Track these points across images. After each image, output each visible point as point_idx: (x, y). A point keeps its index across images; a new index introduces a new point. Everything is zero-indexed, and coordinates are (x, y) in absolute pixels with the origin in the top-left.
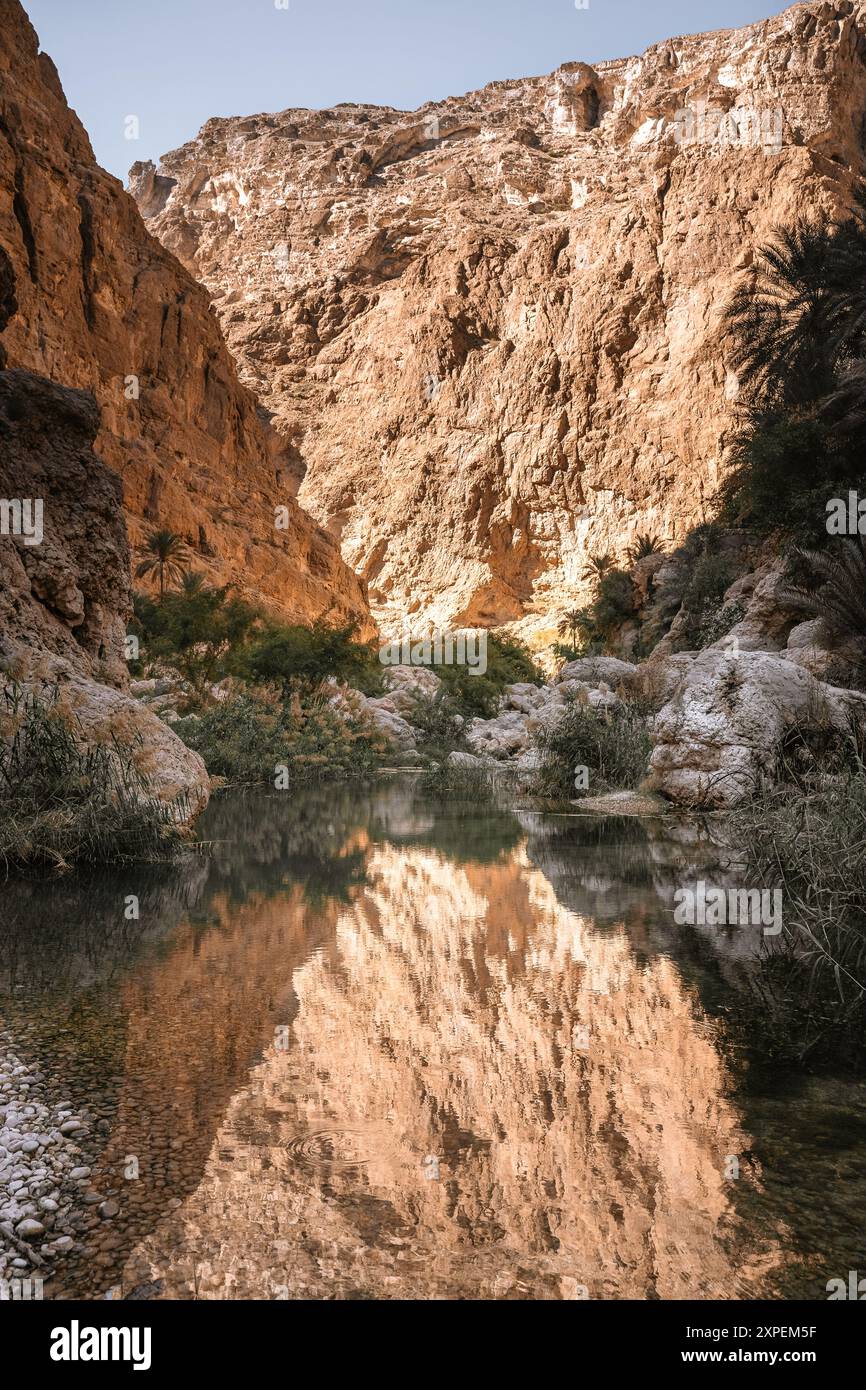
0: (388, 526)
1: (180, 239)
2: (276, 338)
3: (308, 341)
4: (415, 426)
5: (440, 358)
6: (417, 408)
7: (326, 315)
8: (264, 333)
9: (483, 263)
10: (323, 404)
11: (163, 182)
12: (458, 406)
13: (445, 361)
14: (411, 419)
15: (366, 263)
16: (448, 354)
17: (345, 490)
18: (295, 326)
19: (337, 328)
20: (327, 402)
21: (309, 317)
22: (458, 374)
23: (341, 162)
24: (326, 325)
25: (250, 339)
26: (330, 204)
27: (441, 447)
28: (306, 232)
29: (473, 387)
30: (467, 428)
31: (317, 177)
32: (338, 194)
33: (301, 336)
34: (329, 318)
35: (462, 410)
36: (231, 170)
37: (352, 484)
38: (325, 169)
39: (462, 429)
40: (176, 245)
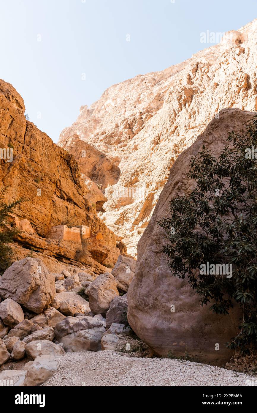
0: (154, 185)
1: (94, 124)
2: (115, 136)
3: (129, 134)
4: (168, 134)
5: (179, 100)
6: (168, 126)
7: (136, 124)
8: (112, 134)
9: (199, 71)
10: (131, 151)
11: (90, 111)
12: (190, 118)
13: (182, 101)
14: (165, 132)
15: (152, 105)
16: (183, 97)
17: (133, 175)
18: (124, 130)
19: (141, 128)
20: (133, 150)
21: (130, 126)
22: (189, 105)
23: (144, 81)
24: (136, 128)
25: (106, 138)
26: (140, 94)
27: (182, 139)
28: (131, 105)
29: (198, 108)
30: (197, 127)
31: (136, 88)
32: (143, 91)
33: (126, 133)
34: (137, 125)
35: (193, 119)
36: (109, 99)
37: (137, 171)
38: (138, 85)
39: (193, 128)
40: (92, 127)
